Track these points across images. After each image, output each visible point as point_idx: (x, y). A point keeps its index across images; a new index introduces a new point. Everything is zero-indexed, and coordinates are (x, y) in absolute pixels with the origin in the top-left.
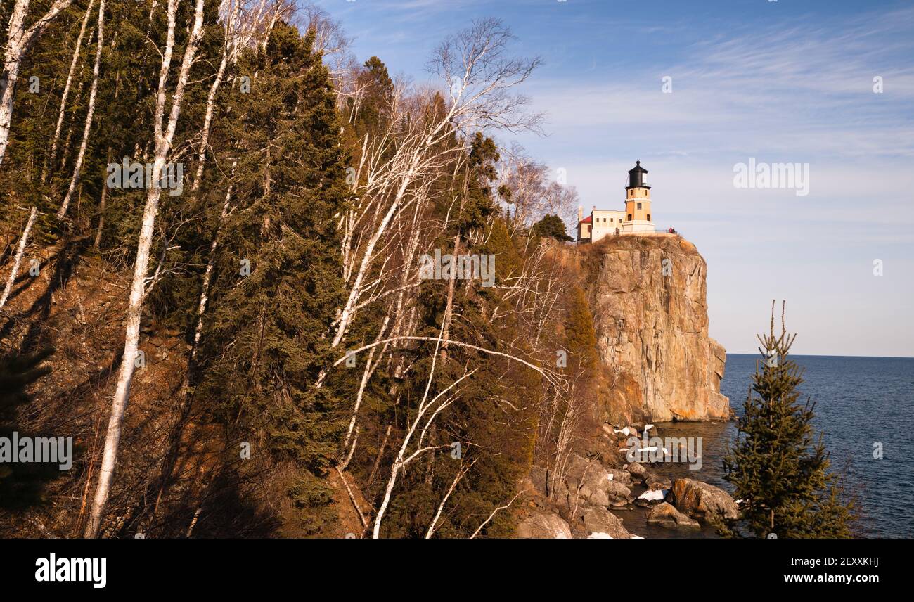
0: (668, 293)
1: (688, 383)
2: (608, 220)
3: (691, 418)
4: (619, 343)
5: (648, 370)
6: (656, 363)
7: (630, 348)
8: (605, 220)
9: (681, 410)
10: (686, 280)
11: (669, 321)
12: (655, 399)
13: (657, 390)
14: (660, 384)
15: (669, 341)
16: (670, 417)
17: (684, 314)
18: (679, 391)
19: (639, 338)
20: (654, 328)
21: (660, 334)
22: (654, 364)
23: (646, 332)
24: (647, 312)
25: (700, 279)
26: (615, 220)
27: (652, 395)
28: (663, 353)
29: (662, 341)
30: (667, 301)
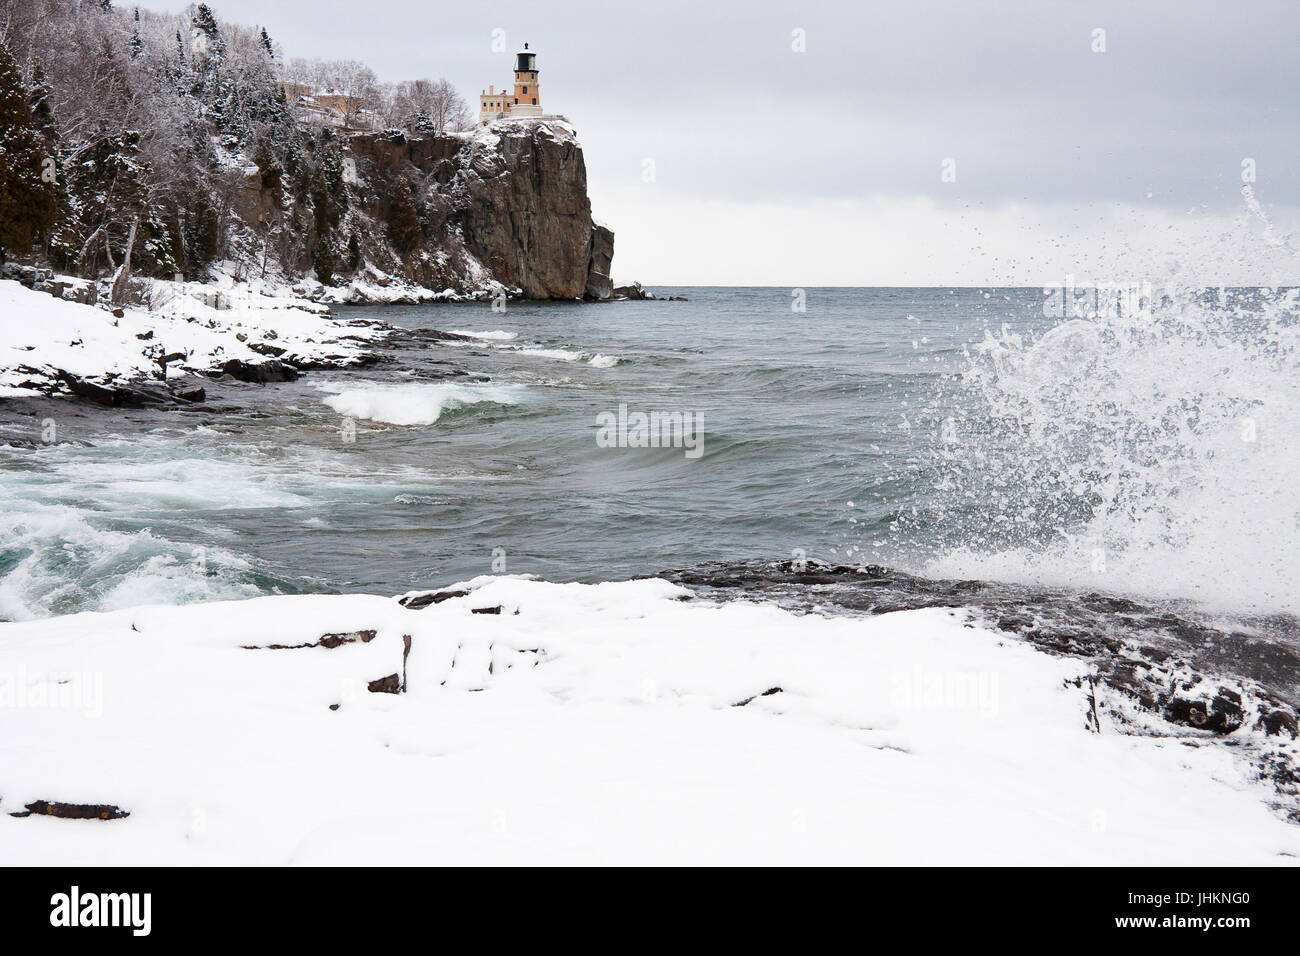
0: (539, 177)
1: (563, 263)
2: (495, 105)
3: (567, 296)
4: (486, 226)
5: (519, 250)
6: (528, 244)
7: (500, 231)
8: (492, 105)
9: (557, 288)
10: (559, 165)
11: (541, 205)
12: (527, 277)
13: (531, 269)
14: (532, 264)
15: (541, 223)
16: (545, 295)
17: (557, 198)
18: (554, 270)
19: (509, 220)
20: (527, 210)
21: (532, 217)
22: (525, 245)
23: (516, 214)
24: (518, 196)
25: (575, 163)
26: (502, 105)
27: (524, 275)
28: (536, 234)
29: (534, 223)
30: (538, 184)
